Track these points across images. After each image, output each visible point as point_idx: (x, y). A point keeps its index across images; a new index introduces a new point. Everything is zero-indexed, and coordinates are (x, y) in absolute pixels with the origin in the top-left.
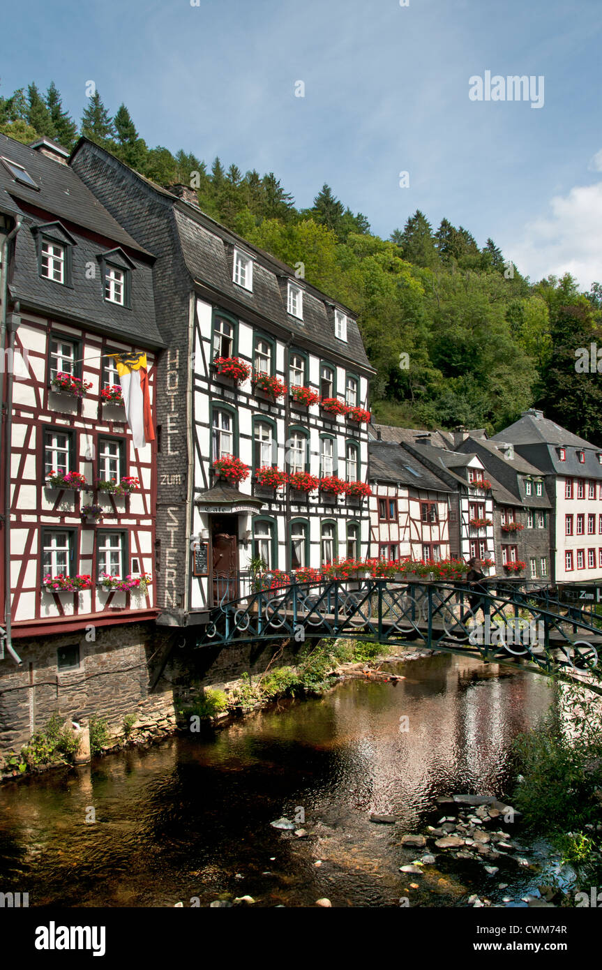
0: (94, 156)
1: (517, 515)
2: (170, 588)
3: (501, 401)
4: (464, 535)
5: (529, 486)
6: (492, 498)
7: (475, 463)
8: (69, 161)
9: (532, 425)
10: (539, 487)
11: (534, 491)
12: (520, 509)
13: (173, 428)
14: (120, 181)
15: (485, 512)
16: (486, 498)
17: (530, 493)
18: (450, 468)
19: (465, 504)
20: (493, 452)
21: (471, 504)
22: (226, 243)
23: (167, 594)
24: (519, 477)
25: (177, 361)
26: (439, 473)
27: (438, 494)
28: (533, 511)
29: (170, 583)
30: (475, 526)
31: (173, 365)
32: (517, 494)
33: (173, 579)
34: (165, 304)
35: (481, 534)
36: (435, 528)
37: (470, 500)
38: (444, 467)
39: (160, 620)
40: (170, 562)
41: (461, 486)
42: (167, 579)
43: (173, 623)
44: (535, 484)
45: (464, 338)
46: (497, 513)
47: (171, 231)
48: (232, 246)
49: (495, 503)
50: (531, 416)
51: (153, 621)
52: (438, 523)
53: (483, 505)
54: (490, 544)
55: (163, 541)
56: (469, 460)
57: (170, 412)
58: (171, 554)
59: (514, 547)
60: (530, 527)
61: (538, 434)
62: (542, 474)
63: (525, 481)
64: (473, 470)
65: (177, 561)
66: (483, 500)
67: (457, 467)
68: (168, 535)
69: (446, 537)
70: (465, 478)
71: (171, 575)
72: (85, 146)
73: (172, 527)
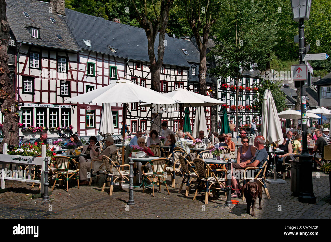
8: (190, 39)
25: (215, 86)
29: (214, 130)
33: (214, 129)
42: (213, 129)
55: (212, 122)
65: (215, 125)
71: (214, 128)
73: (214, 119)
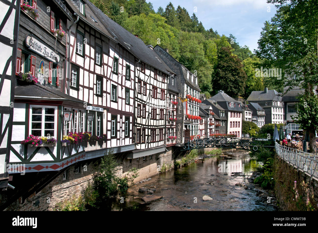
0: (160, 49)
1: (219, 122)
2: (179, 139)
3: (202, 80)
4: (208, 128)
5: (222, 113)
6: (214, 117)
7: (211, 108)
8: (153, 49)
9: (221, 95)
10: (224, 114)
11: (223, 115)
12: (220, 120)
13: (180, 109)
14: (167, 56)
15: (212, 121)
16: (213, 117)
17: (222, 115)
18: (205, 109)
19: (208, 119)
20: (212, 103)
21: (210, 119)
22: (186, 70)
23: (178, 140)
24: (219, 111)
25: (181, 96)
26: (202, 111)
27: (203, 117)
28: (223, 121)
29: (179, 138)
30: (211, 125)
31: (181, 97)
32: (219, 116)
33: (180, 137)
34: (179, 84)
35: (211, 127)
36: (202, 125)
37: (210, 118)
38: (203, 109)
39: (177, 145)
40: (179, 134)
41: (208, 114)
42: (178, 137)
43: (179, 146)
44: (223, 113)
45: (190, 57)
46: (215, 121)
47: (180, 70)
48: (187, 71)
49: (215, 119)
50: (221, 93)
51: (175, 146)
52: (202, 124)
53: (212, 119)
54: (213, 129)
55: (177, 130)
56: (210, 107)
57: (180, 105)
58: (179, 133)
59: (218, 131)
60: (222, 125)
61: (223, 98)
62: (224, 110)
63: (221, 112)
64: (210, 110)
65: (180, 134)
66: (212, 118)
67: (206, 109)
68: (179, 129)
69: (204, 128)
70: (209, 112)
72: (157, 46)
73: (180, 127)
